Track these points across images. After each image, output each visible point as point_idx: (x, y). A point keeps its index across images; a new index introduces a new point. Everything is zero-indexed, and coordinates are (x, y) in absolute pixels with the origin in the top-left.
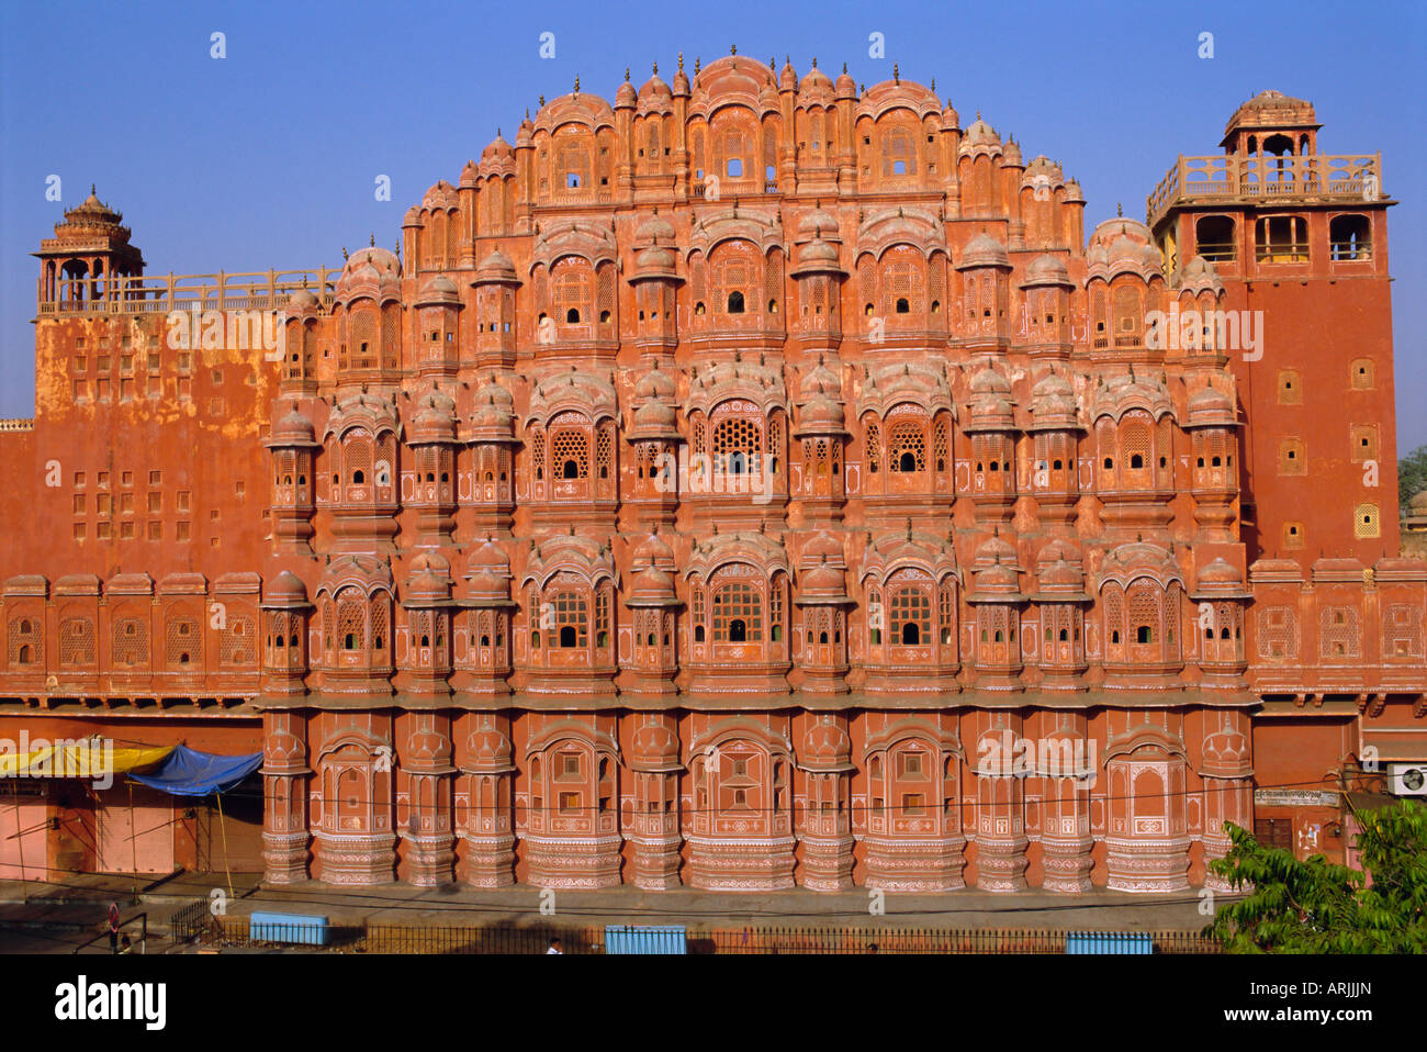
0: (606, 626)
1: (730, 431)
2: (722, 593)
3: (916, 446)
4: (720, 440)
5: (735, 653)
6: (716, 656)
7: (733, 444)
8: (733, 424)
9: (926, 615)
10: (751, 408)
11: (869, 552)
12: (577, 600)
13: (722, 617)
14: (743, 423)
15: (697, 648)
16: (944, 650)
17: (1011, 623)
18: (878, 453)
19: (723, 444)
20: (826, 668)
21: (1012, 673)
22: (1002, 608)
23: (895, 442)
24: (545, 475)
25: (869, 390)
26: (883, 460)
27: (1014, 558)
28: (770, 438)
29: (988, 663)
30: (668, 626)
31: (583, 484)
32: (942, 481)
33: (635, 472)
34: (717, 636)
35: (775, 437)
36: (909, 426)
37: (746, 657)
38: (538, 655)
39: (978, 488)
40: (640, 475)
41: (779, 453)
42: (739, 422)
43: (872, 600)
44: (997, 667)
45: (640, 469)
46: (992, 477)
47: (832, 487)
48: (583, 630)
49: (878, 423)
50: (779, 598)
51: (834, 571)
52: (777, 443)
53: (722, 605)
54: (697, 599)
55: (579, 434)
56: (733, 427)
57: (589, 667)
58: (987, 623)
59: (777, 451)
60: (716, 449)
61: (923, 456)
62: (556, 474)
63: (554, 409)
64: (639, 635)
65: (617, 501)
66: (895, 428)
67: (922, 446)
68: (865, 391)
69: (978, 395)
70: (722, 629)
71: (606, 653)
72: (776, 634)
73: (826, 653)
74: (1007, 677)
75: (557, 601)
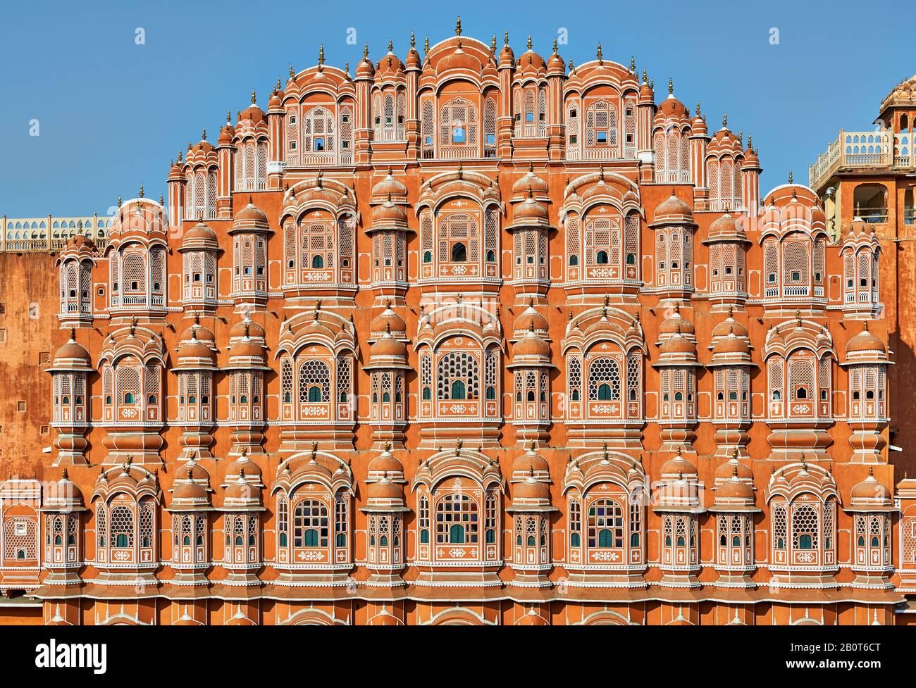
0: (344, 529)
1: (452, 363)
2: (444, 502)
3: (612, 378)
4: (444, 371)
5: (454, 553)
6: (439, 555)
7: (455, 374)
8: (456, 357)
9: (619, 522)
10: (471, 343)
11: (570, 468)
12: (319, 507)
13: (444, 522)
14: (464, 356)
15: (422, 548)
16: (634, 553)
17: (691, 530)
18: (580, 383)
19: (446, 374)
20: (533, 566)
21: (692, 573)
22: (683, 518)
23: (594, 374)
24: (292, 399)
25: (571, 329)
26: (584, 390)
27: (694, 475)
28: (487, 369)
29: (671, 564)
30: (398, 529)
31: (326, 407)
32: (633, 409)
33: (370, 397)
34: (440, 539)
35: (491, 369)
36: (607, 361)
37: (464, 557)
38: (285, 554)
39: (664, 414)
40: (375, 400)
41: (494, 383)
42: (461, 356)
43: (573, 509)
44: (680, 567)
45: (375, 394)
46: (677, 405)
47: (540, 412)
48: (324, 532)
49: (580, 358)
50: (493, 506)
51: (540, 484)
52: (492, 374)
53: (444, 512)
54: (423, 507)
55: (322, 364)
56: (455, 360)
57: (329, 564)
58: (670, 530)
59: (493, 381)
60: (441, 378)
61: (617, 387)
62: (302, 398)
63: (301, 342)
64: (373, 537)
65: (355, 422)
66: (594, 363)
67: (617, 378)
68: (568, 330)
69: (666, 335)
70: (444, 533)
71: (344, 552)
72: (490, 537)
73: (533, 553)
74: (687, 576)
75: (302, 507)
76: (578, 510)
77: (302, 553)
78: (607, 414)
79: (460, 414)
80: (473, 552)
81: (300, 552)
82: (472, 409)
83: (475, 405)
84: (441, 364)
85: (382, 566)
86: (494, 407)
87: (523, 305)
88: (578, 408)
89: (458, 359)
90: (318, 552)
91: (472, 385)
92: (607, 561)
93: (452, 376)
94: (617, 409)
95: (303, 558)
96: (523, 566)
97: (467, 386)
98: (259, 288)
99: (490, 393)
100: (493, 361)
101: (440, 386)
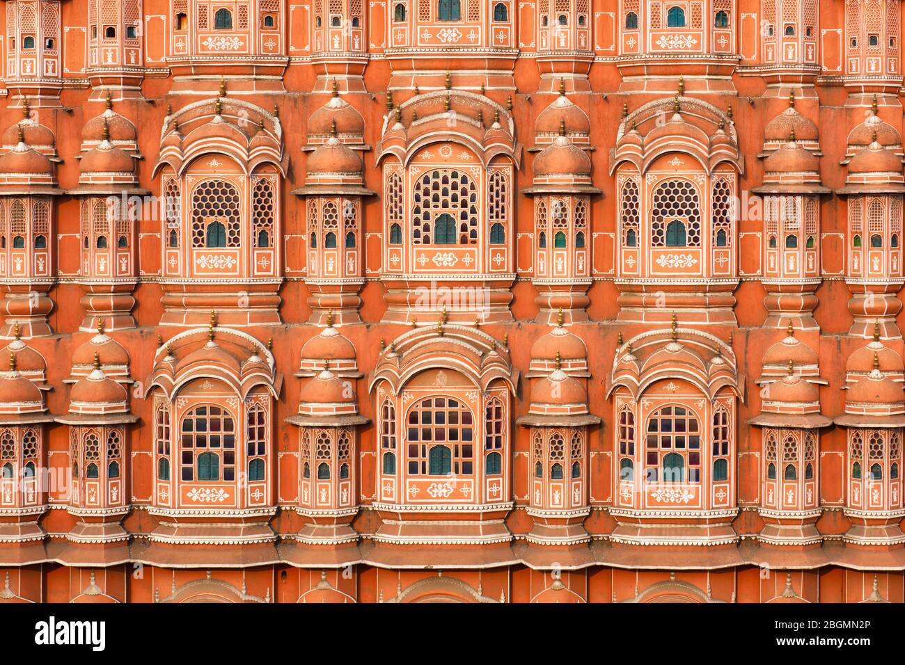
0: (261, 451)
1: (436, 187)
2: (420, 410)
3: (688, 212)
4: (423, 198)
5: (435, 491)
6: (410, 494)
7: (440, 204)
8: (441, 176)
9: (695, 443)
10: (465, 155)
11: (620, 355)
12: (222, 418)
13: (420, 442)
14: (455, 175)
15: (386, 482)
16: (717, 490)
17: (808, 455)
18: (637, 219)
19: (427, 205)
20: (559, 512)
21: (806, 521)
22: (794, 435)
23: (660, 206)
24: (180, 242)
25: (626, 133)
26: (644, 229)
27: (815, 367)
28: (492, 197)
29: (774, 508)
30: (346, 453)
31: (234, 256)
32: (721, 260)
33: (306, 238)
34: (413, 469)
35: (497, 196)
36: (680, 185)
37: (452, 496)
38: (167, 491)
39: (770, 269)
40: (313, 244)
41: (503, 217)
42: (449, 174)
43: (623, 421)
44: (788, 513)
45: (313, 234)
46: (788, 256)
47: (574, 264)
48: (229, 458)
49: (638, 180)
50: (498, 415)
51: (572, 380)
52: (500, 204)
53: (420, 426)
54: (386, 417)
55: (228, 185)
56: (440, 181)
57: (236, 508)
58: (775, 455)
59: (500, 215)
60: (417, 211)
61: (696, 226)
62: (196, 240)
63: (192, 151)
64: (307, 464)
65: (281, 279)
66: (659, 187)
67: (696, 212)
68: (620, 134)
69: (774, 143)
70: (419, 459)
71: (261, 489)
72: (493, 465)
73: (560, 492)
74: (800, 527)
75: (194, 417)
76: (631, 422)
77: (194, 490)
78: (679, 269)
79: (448, 267)
80: (465, 490)
81: (189, 489)
82: (467, 260)
83: (472, 254)
84: (418, 188)
85: (320, 511)
86: (503, 255)
87: (551, 92)
88: (635, 258)
89: (445, 181)
90: (218, 489)
91: (468, 222)
92: (675, 503)
93: (436, 206)
94: (695, 261)
95: (194, 499)
96: (543, 511)
97: (459, 223)
98: (128, 60)
99: (497, 234)
100: (500, 182)
101: (417, 222)
